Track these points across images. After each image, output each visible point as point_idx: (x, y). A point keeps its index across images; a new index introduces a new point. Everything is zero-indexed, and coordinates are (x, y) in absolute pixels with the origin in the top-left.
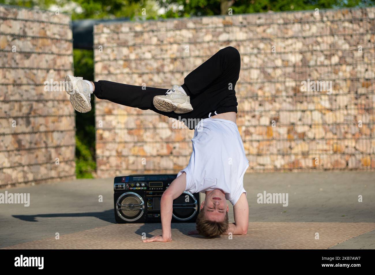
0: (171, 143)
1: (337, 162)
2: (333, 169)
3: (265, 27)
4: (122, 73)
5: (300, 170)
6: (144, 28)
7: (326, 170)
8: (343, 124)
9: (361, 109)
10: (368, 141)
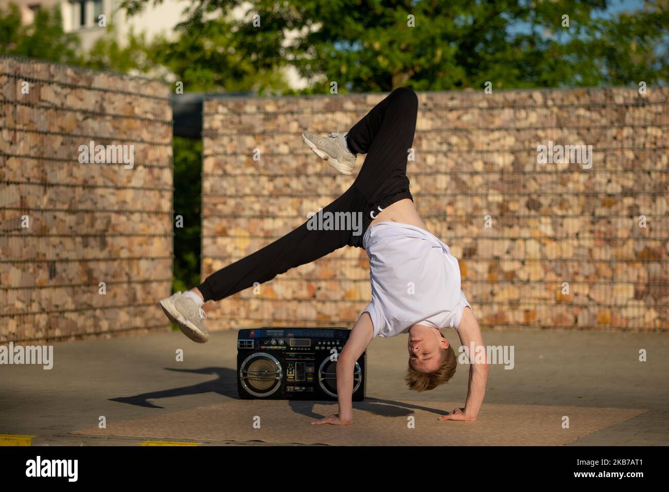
0: (315, 281)
1: (561, 317)
2: (555, 327)
3: (460, 112)
4: (244, 175)
5: (505, 328)
6: (279, 107)
7: (544, 328)
8: (572, 260)
9: (600, 238)
10: (608, 287)
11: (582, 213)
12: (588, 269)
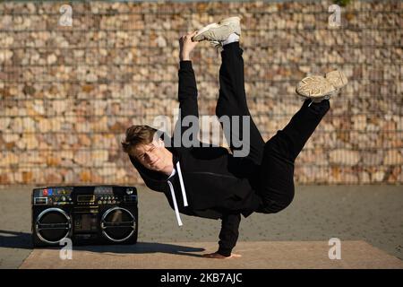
1: (52, 176)
5: (7, 186)
8: (60, 133)
9: (81, 116)
10: (89, 153)
11: (67, 96)
12: (72, 140)
